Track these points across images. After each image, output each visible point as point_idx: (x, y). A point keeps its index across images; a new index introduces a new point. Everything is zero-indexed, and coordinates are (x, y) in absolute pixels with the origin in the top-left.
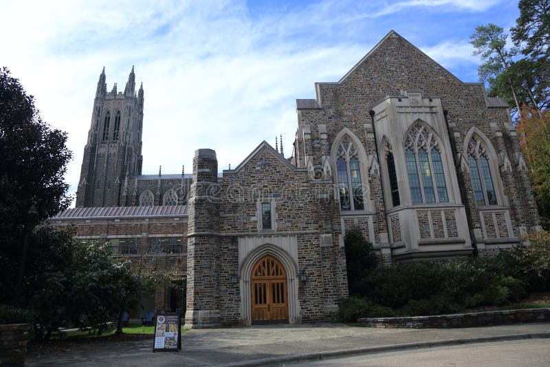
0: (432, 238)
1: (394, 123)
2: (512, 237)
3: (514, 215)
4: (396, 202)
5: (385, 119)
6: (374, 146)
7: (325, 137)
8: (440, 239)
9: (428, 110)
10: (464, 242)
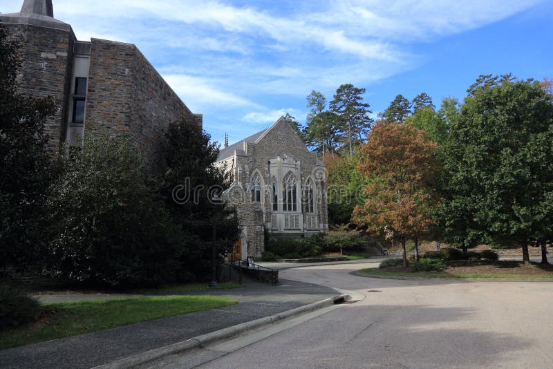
0: (289, 228)
1: (279, 171)
2: (317, 228)
3: (319, 218)
4: (275, 207)
5: (275, 168)
6: (267, 181)
7: (248, 173)
8: (292, 228)
9: (294, 166)
10: (300, 230)
